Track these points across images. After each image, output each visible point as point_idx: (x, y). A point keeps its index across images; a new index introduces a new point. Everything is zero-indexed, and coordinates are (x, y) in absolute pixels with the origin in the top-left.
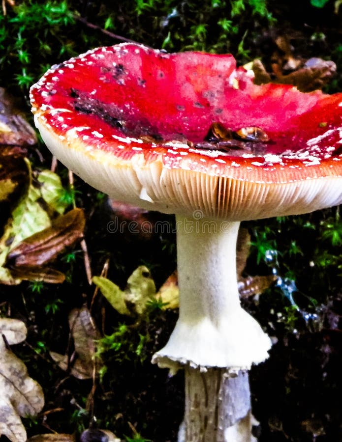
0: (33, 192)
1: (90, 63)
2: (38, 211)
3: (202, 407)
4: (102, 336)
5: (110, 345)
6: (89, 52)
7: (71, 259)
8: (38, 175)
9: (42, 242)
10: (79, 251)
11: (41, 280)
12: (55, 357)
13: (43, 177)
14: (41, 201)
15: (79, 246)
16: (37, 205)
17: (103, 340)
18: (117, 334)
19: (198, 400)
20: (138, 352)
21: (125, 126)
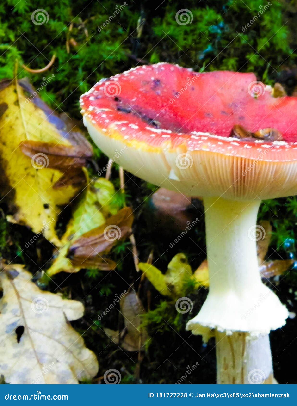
0: (91, 197)
1: (132, 77)
2: (94, 213)
3: (230, 368)
4: (147, 311)
5: (152, 319)
6: (132, 69)
7: (121, 251)
8: (94, 183)
9: (97, 236)
10: (128, 243)
11: (96, 267)
12: (108, 332)
13: (99, 184)
14: (97, 204)
15: (128, 240)
16: (94, 207)
17: (147, 315)
18: (159, 309)
19: (227, 362)
20: (175, 322)
21: (160, 126)
